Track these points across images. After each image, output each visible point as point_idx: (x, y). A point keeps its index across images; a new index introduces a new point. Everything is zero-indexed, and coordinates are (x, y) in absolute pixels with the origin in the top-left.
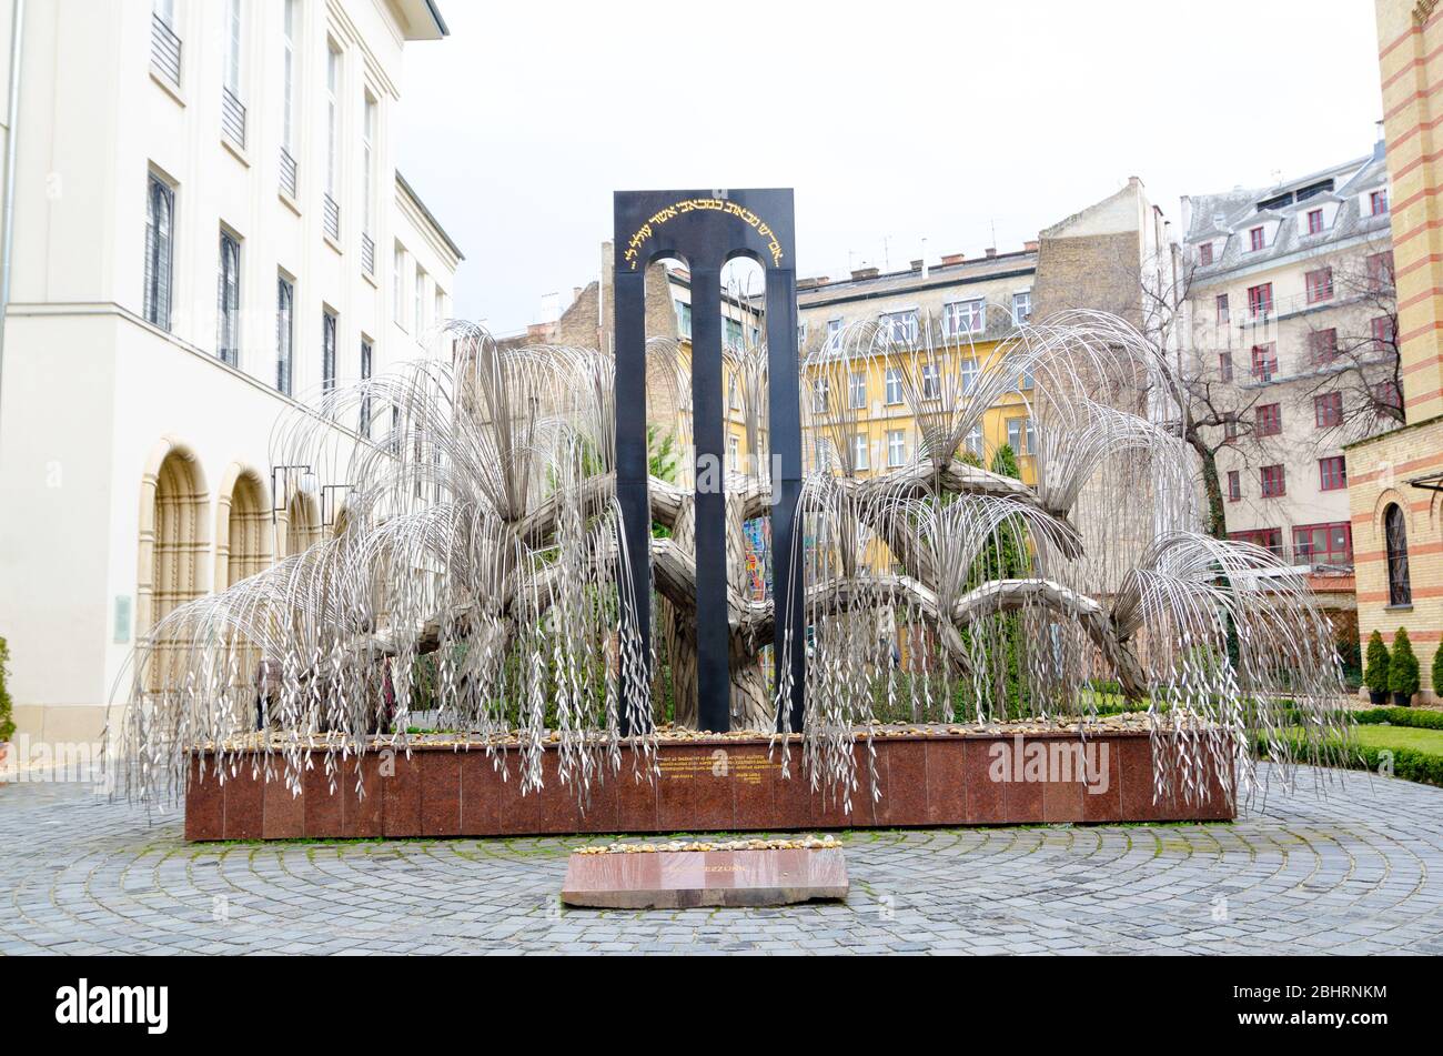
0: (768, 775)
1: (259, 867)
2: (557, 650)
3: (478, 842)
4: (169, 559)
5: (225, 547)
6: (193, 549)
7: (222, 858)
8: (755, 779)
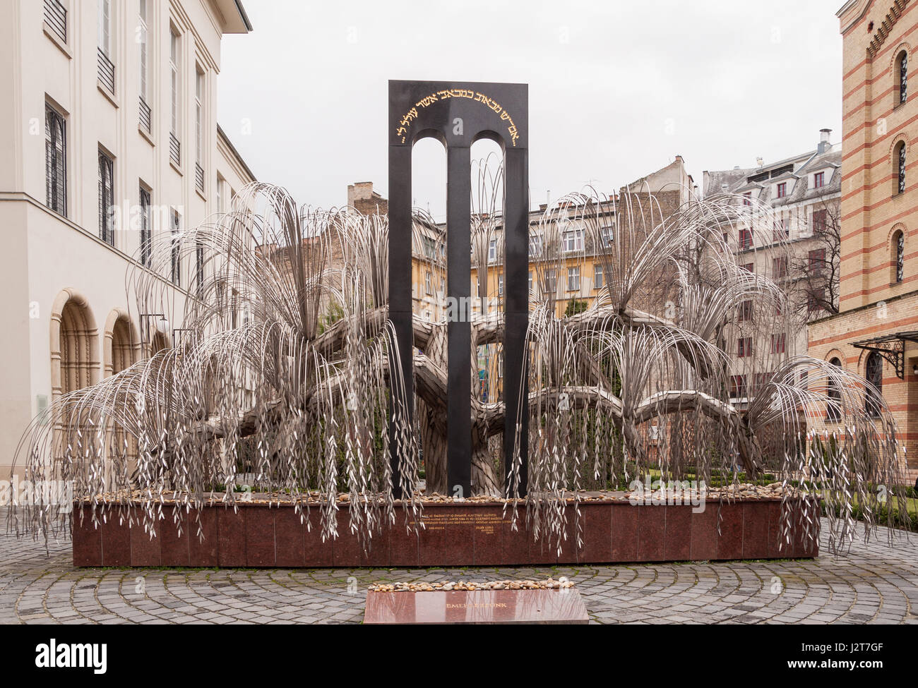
0: (499, 528)
1: (126, 590)
2: (348, 435)
3: (289, 572)
4: (73, 372)
5: (110, 366)
6: (88, 366)
7: (99, 581)
8: (489, 530)
